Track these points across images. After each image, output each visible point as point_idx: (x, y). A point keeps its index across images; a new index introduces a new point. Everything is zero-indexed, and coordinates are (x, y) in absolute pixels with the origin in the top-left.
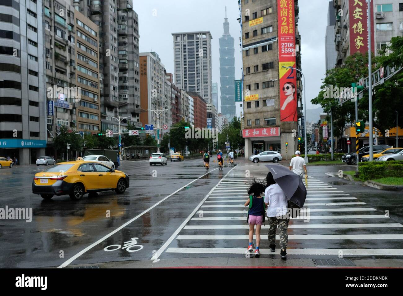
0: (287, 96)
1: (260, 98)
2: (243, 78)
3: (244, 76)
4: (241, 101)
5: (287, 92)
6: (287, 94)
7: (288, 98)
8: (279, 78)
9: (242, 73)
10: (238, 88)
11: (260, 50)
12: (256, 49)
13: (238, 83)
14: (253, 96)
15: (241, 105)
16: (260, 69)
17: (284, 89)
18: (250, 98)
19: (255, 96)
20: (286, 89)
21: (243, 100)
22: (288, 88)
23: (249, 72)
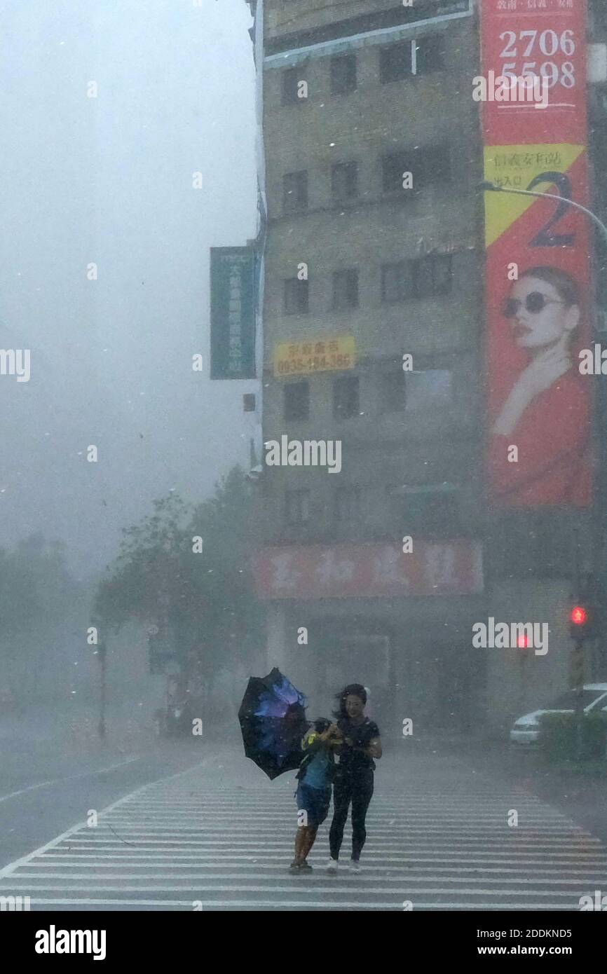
0: (529, 355)
1: (364, 362)
2: (260, 236)
3: (268, 223)
4: (249, 373)
5: (529, 331)
6: (529, 340)
7: (538, 364)
8: (481, 240)
9: (260, 209)
10: (235, 293)
11: (368, 71)
12: (344, 66)
13: (235, 268)
14: (320, 348)
15: (249, 402)
16: (369, 183)
17: (510, 308)
18: (305, 358)
19: (334, 346)
20: (522, 312)
21: (259, 371)
22: (536, 303)
23: (302, 198)
